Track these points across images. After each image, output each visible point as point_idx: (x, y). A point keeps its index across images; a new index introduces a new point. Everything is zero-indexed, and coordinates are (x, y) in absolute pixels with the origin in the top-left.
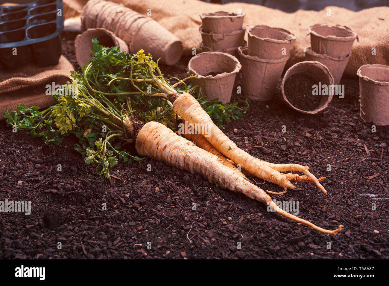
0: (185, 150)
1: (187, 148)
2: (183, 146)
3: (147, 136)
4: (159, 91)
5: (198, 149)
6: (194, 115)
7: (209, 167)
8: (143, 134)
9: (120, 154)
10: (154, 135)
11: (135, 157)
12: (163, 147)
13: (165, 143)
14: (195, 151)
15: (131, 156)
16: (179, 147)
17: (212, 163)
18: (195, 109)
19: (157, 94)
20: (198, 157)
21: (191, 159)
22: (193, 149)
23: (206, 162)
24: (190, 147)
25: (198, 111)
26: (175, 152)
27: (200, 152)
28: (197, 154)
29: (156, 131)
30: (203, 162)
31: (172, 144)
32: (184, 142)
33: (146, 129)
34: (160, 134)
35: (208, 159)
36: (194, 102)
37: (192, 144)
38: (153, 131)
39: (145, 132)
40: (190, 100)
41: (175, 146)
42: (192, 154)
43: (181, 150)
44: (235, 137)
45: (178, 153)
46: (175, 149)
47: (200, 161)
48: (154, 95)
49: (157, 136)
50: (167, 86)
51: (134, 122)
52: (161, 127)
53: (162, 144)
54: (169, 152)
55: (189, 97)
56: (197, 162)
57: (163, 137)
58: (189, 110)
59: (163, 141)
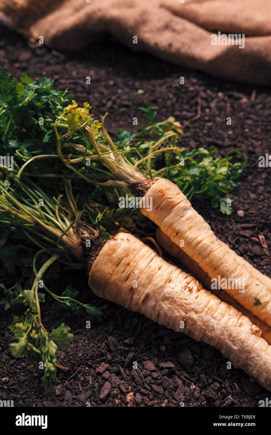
0: (185, 305)
1: (189, 300)
2: (181, 296)
3: (111, 275)
4: (113, 176)
5: (209, 302)
6: (181, 229)
7: (238, 349)
8: (103, 268)
9: (61, 301)
10: (124, 271)
11: (88, 307)
12: (142, 298)
13: (146, 288)
14: (206, 309)
15: (81, 303)
16: (173, 298)
17: (243, 342)
18: (182, 217)
19: (110, 182)
20: (214, 325)
21: (199, 327)
22: (201, 304)
23: (231, 338)
24: (194, 299)
25: (187, 220)
26: (166, 308)
27: (216, 311)
28: (210, 317)
29: (127, 263)
30: (224, 337)
31: (159, 291)
32: (180, 283)
33: (107, 257)
34: (134, 269)
35: (234, 332)
36: (179, 201)
37: (195, 288)
38: (120, 262)
39: (106, 265)
40: (171, 198)
41: (164, 295)
42: (200, 317)
43: (178, 305)
44: (242, 232)
45: (173, 311)
46: (166, 302)
47: (218, 334)
48: (104, 183)
49: (130, 274)
50: (125, 166)
51: (83, 234)
52: (134, 250)
53: (140, 292)
54: (155, 306)
55: (167, 191)
56: (212, 334)
57: (142, 276)
58: (171, 218)
59: (141, 285)
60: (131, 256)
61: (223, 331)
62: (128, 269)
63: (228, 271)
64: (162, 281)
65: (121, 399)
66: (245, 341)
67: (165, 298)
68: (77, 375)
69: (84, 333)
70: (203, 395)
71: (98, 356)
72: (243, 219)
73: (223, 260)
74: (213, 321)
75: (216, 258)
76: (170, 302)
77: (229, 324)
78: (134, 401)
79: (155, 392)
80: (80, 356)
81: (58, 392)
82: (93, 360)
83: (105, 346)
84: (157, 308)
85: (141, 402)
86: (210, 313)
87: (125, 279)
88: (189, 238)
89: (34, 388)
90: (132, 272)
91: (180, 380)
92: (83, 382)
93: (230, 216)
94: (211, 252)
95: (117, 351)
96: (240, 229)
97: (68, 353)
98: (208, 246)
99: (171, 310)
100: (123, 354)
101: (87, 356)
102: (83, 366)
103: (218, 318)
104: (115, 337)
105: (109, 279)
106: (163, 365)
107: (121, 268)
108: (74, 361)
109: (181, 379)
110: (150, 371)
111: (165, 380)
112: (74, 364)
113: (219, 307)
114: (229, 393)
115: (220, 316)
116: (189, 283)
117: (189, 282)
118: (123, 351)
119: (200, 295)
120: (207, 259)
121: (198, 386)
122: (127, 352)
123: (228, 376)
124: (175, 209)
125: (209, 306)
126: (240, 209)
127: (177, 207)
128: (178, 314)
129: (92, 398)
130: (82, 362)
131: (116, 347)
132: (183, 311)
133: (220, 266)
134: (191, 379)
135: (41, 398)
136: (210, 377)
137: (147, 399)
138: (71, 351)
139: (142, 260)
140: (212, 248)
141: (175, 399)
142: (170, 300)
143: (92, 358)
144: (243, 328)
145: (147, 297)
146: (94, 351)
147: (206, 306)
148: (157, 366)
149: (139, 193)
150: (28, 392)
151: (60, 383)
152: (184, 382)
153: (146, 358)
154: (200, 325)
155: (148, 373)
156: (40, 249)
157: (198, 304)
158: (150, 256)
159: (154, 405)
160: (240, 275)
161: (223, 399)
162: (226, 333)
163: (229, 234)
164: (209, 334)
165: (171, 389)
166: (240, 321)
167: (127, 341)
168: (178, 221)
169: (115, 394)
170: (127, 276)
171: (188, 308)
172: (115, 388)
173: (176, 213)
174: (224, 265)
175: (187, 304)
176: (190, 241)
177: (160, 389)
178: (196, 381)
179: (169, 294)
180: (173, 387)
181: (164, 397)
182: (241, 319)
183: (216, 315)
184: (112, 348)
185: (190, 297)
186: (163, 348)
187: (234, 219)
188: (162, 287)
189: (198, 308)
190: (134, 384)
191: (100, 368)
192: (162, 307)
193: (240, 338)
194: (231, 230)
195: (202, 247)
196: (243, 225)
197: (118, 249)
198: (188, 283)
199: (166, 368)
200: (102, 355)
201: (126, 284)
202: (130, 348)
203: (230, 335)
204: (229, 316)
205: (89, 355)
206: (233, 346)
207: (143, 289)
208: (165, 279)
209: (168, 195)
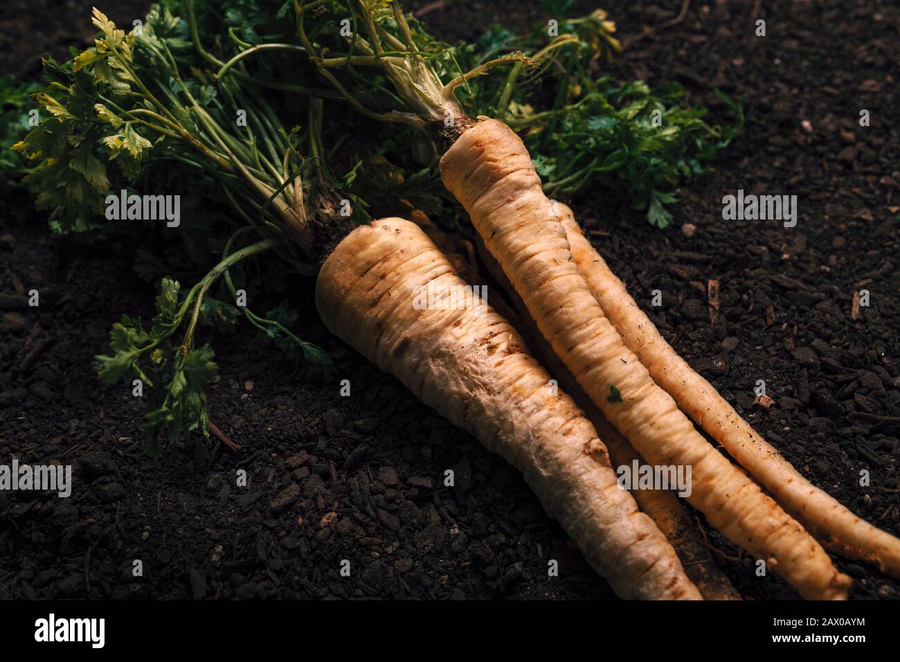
0: (471, 374)
1: (482, 366)
2: (468, 356)
3: (348, 291)
4: (402, 103)
5: (520, 377)
6: (501, 225)
7: (550, 478)
8: (336, 275)
9: (259, 326)
10: (372, 288)
11: (309, 348)
12: (396, 345)
13: (407, 328)
14: (510, 389)
15: (297, 339)
16: (453, 355)
17: (561, 465)
18: (510, 201)
19: (395, 115)
20: (515, 422)
21: (486, 421)
22: (502, 378)
23: (541, 454)
24: (493, 365)
25: (518, 209)
26: (436, 373)
27: (528, 397)
28: (512, 405)
29: (381, 273)
30: (528, 448)
31: (429, 338)
32: (476, 330)
33: (348, 256)
34: (392, 287)
35: (548, 443)
36: (511, 168)
37: (503, 347)
38: (369, 269)
39: (343, 270)
40: (495, 161)
41: (438, 348)
42: (493, 401)
43: (460, 372)
44: (676, 268)
45: (447, 381)
46: (439, 361)
47: (519, 441)
48: (383, 116)
49: (381, 296)
50: (426, 85)
51: (323, 207)
52: (402, 251)
53: (394, 332)
54: (417, 365)
55: (492, 146)
56: (508, 438)
57: (403, 304)
58: (488, 201)
59: (398, 320)
60: (393, 262)
61: (529, 437)
62: (381, 286)
63: (570, 322)
64: (440, 319)
65: (310, 518)
66: (565, 464)
67: (439, 354)
68: (251, 462)
69: (295, 394)
70: (469, 551)
71: (301, 439)
72: (690, 241)
73: (566, 300)
74: (515, 413)
75: (551, 294)
76: (446, 364)
77: (544, 426)
78: (333, 529)
79: (382, 523)
80: (268, 432)
81: (211, 484)
82: (292, 443)
83: (319, 424)
84: (421, 370)
85: (347, 535)
86: (515, 398)
87: (371, 302)
88: (512, 245)
89: (172, 467)
90: (387, 291)
91: (439, 514)
92: (257, 475)
93: (664, 231)
94: (546, 279)
95: (339, 437)
96: (675, 259)
97: (251, 421)
98: (544, 267)
99: (444, 378)
100: (348, 445)
101: (281, 434)
102: (269, 450)
103: (527, 410)
104: (341, 412)
105: (343, 297)
106: (414, 480)
107: (367, 281)
108: (254, 437)
109: (441, 514)
110: (384, 484)
111: (406, 506)
112: (252, 442)
113: (538, 390)
114: (519, 559)
115: (532, 408)
116: (496, 335)
117: (495, 332)
118: (350, 439)
119: (508, 362)
120: (537, 293)
121: (465, 533)
122: (356, 443)
123: (528, 527)
124: (498, 183)
125: (518, 384)
126: (689, 222)
127: (502, 181)
128: (455, 389)
129: (258, 504)
130: (269, 443)
131: (338, 428)
132: (465, 384)
133: (556, 309)
134: (459, 518)
135: (178, 486)
136: (493, 522)
137: (362, 532)
138: (256, 419)
139: (412, 274)
140: (550, 273)
141: (414, 545)
142: (447, 358)
143: (289, 440)
144: (569, 440)
145: (406, 344)
146: (295, 428)
147: (510, 384)
148: (403, 480)
149: (442, 142)
150: (158, 470)
151: (221, 470)
152: (443, 520)
153: (389, 462)
154: (489, 417)
155: (381, 487)
156: (246, 224)
157: (497, 376)
158: (433, 270)
159: (371, 546)
160: (594, 334)
161: (506, 566)
162: (534, 442)
163: (644, 264)
164: (504, 438)
165: (413, 524)
166: (568, 426)
167: (360, 423)
168: (500, 209)
169: (301, 508)
170: (375, 297)
171: (476, 381)
172: (306, 498)
173: (498, 191)
174: (564, 309)
175: (476, 373)
176: (513, 251)
177: (393, 522)
178: (465, 523)
179: (447, 348)
180: (419, 523)
181: (396, 535)
182: (573, 421)
183: (524, 404)
184: (330, 430)
185: (486, 361)
186: (427, 452)
187: (671, 239)
188: (437, 332)
189: (496, 384)
190: (346, 500)
191: (295, 458)
192: (430, 369)
193: (557, 455)
194: (655, 259)
195: (532, 267)
196: (685, 254)
197: (371, 244)
198: (493, 335)
199: (417, 486)
200: (309, 438)
201: (372, 313)
202: (364, 438)
203: (540, 447)
204: (550, 412)
205: (285, 433)
206: (542, 470)
207: (401, 328)
208: (447, 316)
209: (490, 153)
